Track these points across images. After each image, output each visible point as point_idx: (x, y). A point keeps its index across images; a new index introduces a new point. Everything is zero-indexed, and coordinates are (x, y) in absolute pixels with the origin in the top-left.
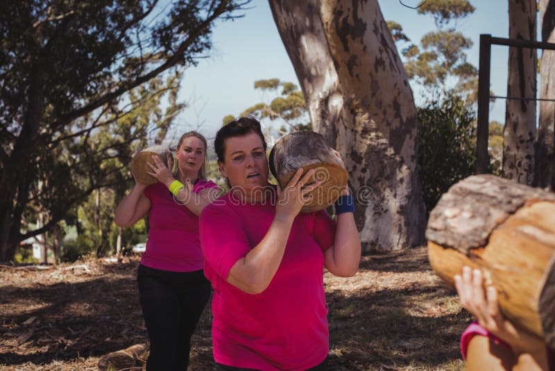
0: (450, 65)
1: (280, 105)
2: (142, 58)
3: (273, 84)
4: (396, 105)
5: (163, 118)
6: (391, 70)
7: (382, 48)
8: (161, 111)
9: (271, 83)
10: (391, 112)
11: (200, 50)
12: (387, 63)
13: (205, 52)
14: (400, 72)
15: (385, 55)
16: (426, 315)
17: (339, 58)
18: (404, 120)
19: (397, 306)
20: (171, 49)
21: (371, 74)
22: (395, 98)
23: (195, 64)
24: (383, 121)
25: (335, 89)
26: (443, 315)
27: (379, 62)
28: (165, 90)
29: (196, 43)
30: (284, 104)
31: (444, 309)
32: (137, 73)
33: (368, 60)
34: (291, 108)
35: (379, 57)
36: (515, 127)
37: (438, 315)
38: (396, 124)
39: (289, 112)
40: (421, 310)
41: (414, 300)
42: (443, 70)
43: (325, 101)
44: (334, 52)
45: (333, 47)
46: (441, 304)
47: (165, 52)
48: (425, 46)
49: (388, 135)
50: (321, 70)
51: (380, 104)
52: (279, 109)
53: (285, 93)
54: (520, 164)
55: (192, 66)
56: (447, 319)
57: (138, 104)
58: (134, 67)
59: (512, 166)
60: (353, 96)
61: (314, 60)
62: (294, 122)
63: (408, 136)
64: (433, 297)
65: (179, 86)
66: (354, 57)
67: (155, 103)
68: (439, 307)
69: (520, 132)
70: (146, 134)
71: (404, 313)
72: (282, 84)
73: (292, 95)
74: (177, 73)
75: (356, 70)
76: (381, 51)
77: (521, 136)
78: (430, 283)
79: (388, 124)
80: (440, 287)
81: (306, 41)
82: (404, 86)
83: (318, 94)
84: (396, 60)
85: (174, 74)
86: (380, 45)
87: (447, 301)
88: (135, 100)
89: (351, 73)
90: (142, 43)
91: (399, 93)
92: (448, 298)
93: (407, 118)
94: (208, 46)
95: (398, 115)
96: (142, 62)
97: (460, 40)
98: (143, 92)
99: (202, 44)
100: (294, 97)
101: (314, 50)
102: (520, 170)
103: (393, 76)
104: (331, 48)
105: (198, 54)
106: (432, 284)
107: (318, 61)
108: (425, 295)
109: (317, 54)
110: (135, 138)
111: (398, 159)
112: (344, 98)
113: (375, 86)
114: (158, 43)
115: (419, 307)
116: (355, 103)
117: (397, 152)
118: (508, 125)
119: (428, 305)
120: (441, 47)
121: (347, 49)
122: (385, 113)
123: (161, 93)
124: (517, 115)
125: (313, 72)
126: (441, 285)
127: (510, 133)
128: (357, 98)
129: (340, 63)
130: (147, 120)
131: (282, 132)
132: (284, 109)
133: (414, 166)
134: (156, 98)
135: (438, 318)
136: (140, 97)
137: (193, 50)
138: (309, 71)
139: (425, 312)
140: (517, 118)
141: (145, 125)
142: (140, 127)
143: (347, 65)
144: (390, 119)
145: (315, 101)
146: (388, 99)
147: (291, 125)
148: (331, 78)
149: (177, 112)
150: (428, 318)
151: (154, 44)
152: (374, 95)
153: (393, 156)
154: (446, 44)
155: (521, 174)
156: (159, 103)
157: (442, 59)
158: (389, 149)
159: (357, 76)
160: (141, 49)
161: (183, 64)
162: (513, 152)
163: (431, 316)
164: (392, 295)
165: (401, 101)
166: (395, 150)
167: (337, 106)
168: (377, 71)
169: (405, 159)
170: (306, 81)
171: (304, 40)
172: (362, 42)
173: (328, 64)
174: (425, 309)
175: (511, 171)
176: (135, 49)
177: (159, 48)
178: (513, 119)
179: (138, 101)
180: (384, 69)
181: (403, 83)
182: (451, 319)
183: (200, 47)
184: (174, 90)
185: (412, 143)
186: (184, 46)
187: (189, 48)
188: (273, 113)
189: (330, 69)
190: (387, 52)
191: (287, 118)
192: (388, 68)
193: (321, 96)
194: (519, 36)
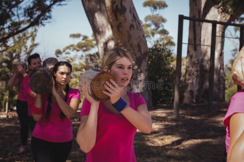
0: (157, 29)
1: (81, 45)
2: (19, 22)
3: (78, 36)
4: (139, 46)
5: (28, 50)
6: (137, 30)
7: (133, 20)
8: (27, 46)
9: (77, 35)
10: (136, 49)
11: (46, 19)
12: (135, 26)
13: (49, 20)
14: (141, 31)
15: (134, 23)
16: (156, 145)
17: (113, 24)
18: (143, 53)
19: (142, 141)
20: (32, 18)
21: (128, 32)
22: (139, 43)
23: (44, 25)
24: (133, 53)
25: (111, 38)
26: (164, 145)
27: (132, 26)
28: (29, 37)
29: (44, 16)
30: (83, 45)
31: (164, 142)
32: (17, 29)
33: (127, 25)
34: (86, 46)
35: (132, 23)
36: (191, 57)
37: (161, 145)
38: (138, 55)
39: (85, 48)
40: (153, 142)
41: (150, 138)
42: (153, 31)
43: (106, 44)
44: (111, 20)
45: (111, 18)
46: (162, 139)
47: (30, 20)
48: (146, 21)
49: (135, 60)
50: (104, 29)
51: (131, 45)
52: (80, 47)
53: (83, 40)
54: (193, 74)
55: (42, 26)
56: (166, 147)
57: (17, 43)
58: (15, 26)
59: (190, 75)
60: (119, 41)
61: (101, 24)
62: (87, 53)
63: (144, 60)
64: (158, 136)
65: (36, 35)
66: (120, 23)
67: (25, 43)
68: (161, 141)
69: (194, 60)
70: (20, 57)
71: (145, 144)
72: (82, 36)
73: (86, 41)
74: (35, 29)
75: (121, 29)
76: (133, 21)
77: (194, 62)
78: (155, 129)
79: (135, 55)
80: (160, 131)
81: (98, 15)
82: (143, 37)
83: (102, 40)
84: (139, 25)
85: (34, 30)
86: (132, 18)
87: (165, 138)
88: (15, 41)
89: (119, 31)
90: (19, 15)
91: (141, 40)
92: (165, 136)
93: (144, 52)
94: (50, 17)
95: (140, 50)
96: (19, 24)
97: (161, 19)
98: (19, 37)
99: (47, 16)
100: (87, 42)
101: (101, 19)
102: (193, 77)
103: (138, 33)
104: (110, 19)
105: (45, 21)
106: (157, 130)
107: (103, 25)
108: (154, 135)
109: (103, 22)
110: (15, 58)
111: (139, 71)
112: (115, 42)
113: (130, 37)
114: (27, 15)
115: (153, 141)
116: (120, 44)
117: (139, 67)
118: (188, 56)
119: (156, 140)
120: (153, 21)
121: (117, 19)
122: (134, 49)
123: (27, 38)
124: (192, 52)
125: (101, 30)
126: (161, 130)
127: (189, 60)
128: (121, 42)
129: (113, 26)
130: (21, 50)
131: (82, 57)
132: (83, 47)
133: (146, 74)
134: (25, 40)
135: (162, 146)
136: (17, 40)
137: (43, 19)
138: (99, 29)
139: (155, 143)
140: (192, 53)
141: (20, 53)
142: (17, 53)
143: (117, 27)
144: (136, 52)
145: (101, 43)
146: (135, 43)
147: (86, 54)
148: (109, 33)
149: (34, 47)
150: (157, 146)
151: (25, 15)
152: (129, 41)
153: (137, 69)
154: (155, 20)
155: (194, 79)
156: (26, 43)
157: (153, 27)
158: (135, 66)
159: (122, 32)
160: (19, 18)
161: (38, 25)
162: (190, 69)
163: (158, 145)
164: (139, 135)
165: (141, 44)
166: (138, 66)
167: (111, 46)
168: (130, 30)
169: (143, 71)
170: (97, 34)
171: (97, 15)
172: (124, 16)
173: (107, 26)
174: (155, 142)
175: (189, 77)
176: (16, 17)
177: (27, 17)
178: (191, 53)
179: (17, 42)
180: (134, 29)
181: (142, 36)
182: (168, 147)
183: (46, 17)
184: (33, 37)
185: (146, 64)
186: (39, 17)
187: (41, 18)
188: (78, 49)
189: (108, 29)
190: (135, 22)
191: (84, 51)
192: (136, 29)
193: (104, 41)
194: (194, 17)
